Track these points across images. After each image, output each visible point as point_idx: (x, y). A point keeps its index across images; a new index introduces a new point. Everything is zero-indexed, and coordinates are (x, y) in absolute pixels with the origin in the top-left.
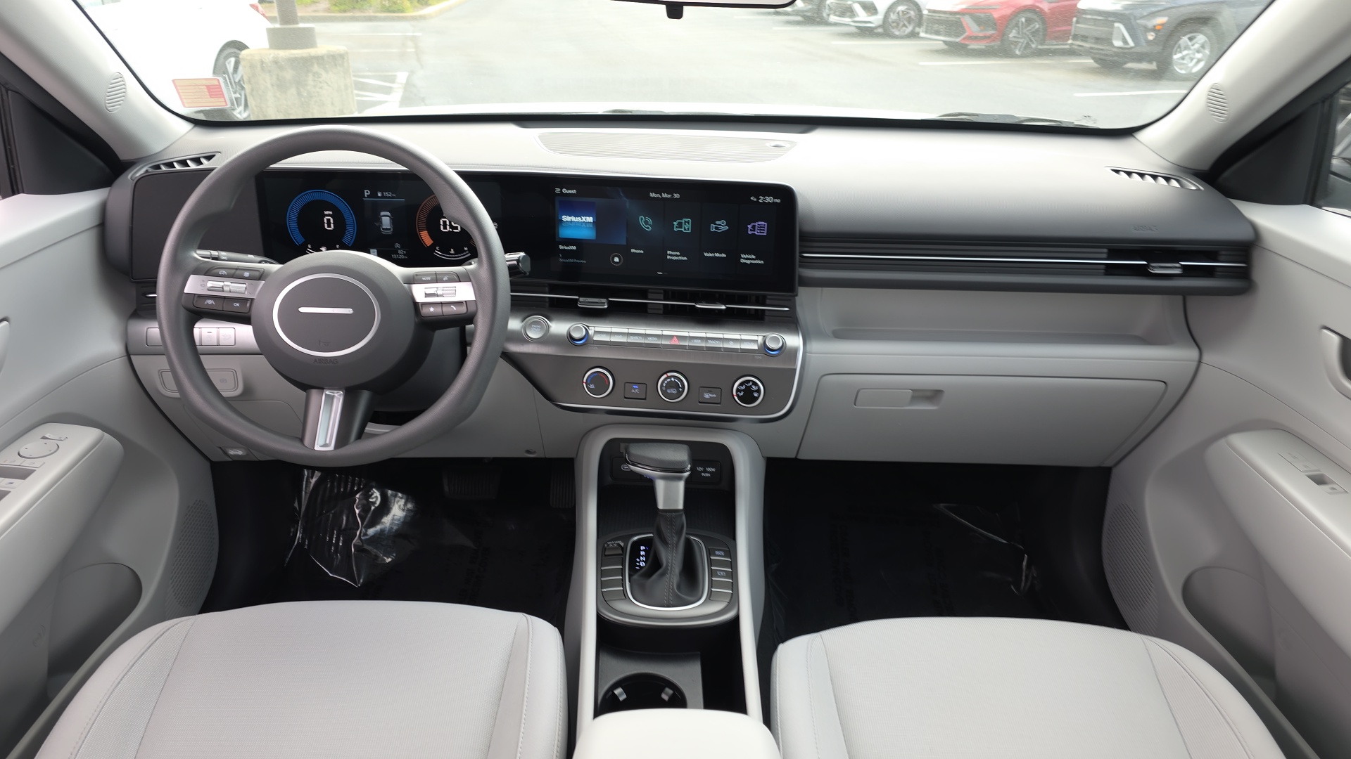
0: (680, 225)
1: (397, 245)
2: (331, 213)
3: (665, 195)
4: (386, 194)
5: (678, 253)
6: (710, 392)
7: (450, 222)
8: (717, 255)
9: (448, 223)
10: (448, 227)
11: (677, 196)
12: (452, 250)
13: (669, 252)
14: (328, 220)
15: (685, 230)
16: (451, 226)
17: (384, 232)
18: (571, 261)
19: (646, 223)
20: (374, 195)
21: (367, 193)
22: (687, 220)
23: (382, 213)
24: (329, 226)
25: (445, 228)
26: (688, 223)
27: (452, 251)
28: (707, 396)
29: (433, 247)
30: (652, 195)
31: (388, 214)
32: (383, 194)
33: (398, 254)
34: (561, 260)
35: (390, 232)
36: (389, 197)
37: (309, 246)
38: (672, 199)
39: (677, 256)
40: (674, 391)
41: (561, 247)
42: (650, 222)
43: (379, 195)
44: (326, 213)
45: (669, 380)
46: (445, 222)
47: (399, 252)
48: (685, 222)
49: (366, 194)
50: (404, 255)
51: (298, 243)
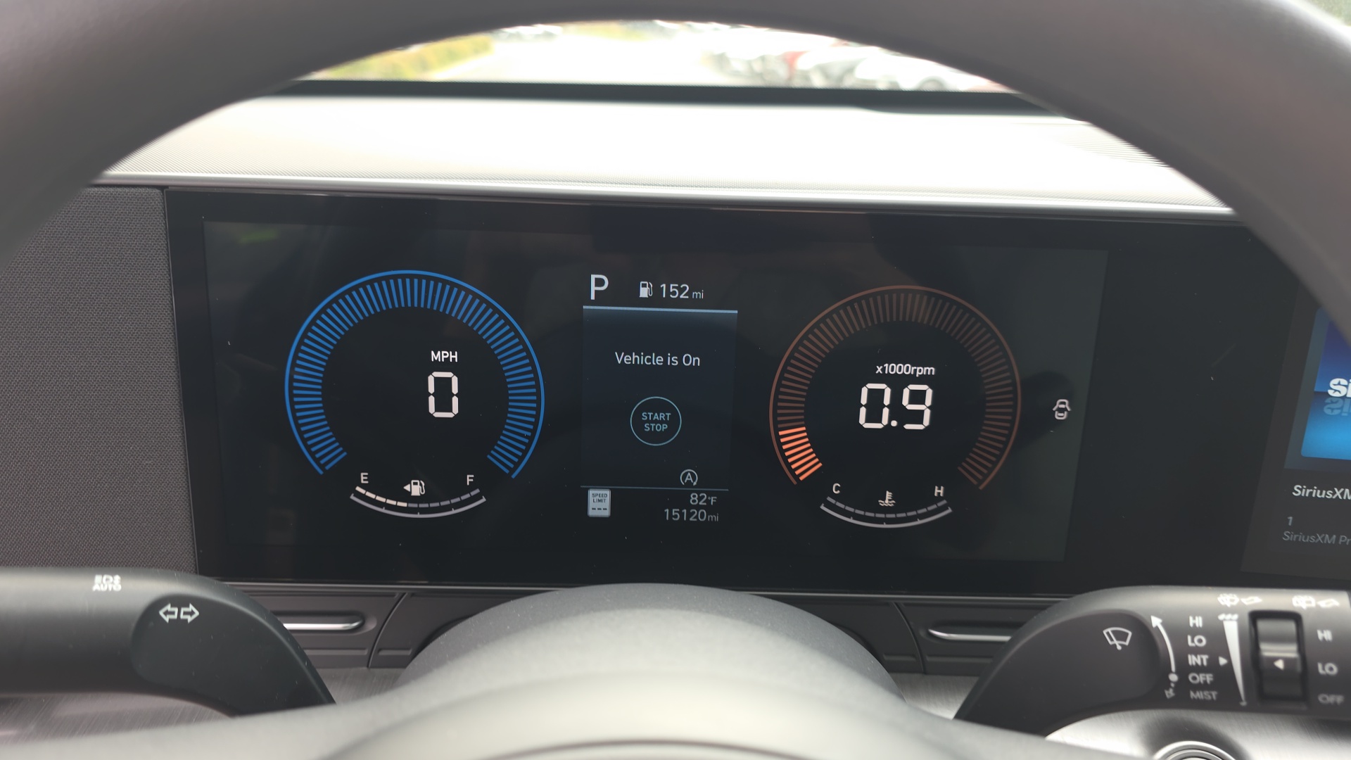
1: (689, 476)
2: (453, 357)
4: (672, 289)
7: (897, 397)
9: (887, 401)
10: (886, 412)
12: (888, 495)
14: (443, 385)
16: (897, 410)
18: (1329, 539)
20: (622, 291)
21: (598, 283)
24: (444, 405)
25: (874, 416)
27: (888, 500)
29: (818, 483)
32: (656, 290)
33: (689, 507)
34: (1288, 536)
36: (679, 303)
37: (363, 478)
41: (1299, 491)
43: (644, 292)
44: (435, 356)
46: (876, 396)
47: (694, 498)
49: (593, 288)
50: (709, 509)
51: (322, 467)
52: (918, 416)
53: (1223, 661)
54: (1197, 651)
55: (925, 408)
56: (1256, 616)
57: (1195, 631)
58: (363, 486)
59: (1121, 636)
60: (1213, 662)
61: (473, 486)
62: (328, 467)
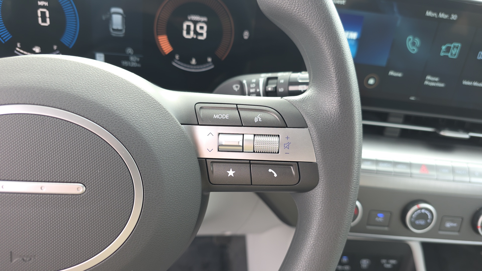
0: (448, 49)
1: (131, 51)
2: (46, 4)
3: (442, 15)
5: (437, 79)
6: (453, 221)
7: (195, 28)
8: (476, 84)
9: (192, 29)
10: (192, 33)
11: (454, 17)
12: (194, 61)
13: (428, 77)
14: (43, 14)
15: (452, 54)
16: (196, 32)
17: (114, 34)
19: (414, 44)
22: (456, 44)
23: (113, 10)
24: (44, 20)
25: (188, 33)
26: (457, 47)
28: (448, 225)
29: (171, 55)
30: (429, 14)
31: (120, 10)
33: (131, 62)
35: (121, 34)
37: (19, 45)
38: (448, 21)
39: (435, 82)
40: (422, 222)
42: (418, 41)
44: (40, 3)
45: (419, 211)
46: (188, 27)
47: (132, 58)
48: (454, 47)
50: (137, 62)
51: (4, 40)
52: (202, 34)
53: (258, 90)
54: (252, 88)
55: (204, 32)
56: (269, 79)
57: (253, 83)
58: (19, 48)
59: (237, 87)
60: (256, 91)
61: (57, 50)
62: (6, 41)
